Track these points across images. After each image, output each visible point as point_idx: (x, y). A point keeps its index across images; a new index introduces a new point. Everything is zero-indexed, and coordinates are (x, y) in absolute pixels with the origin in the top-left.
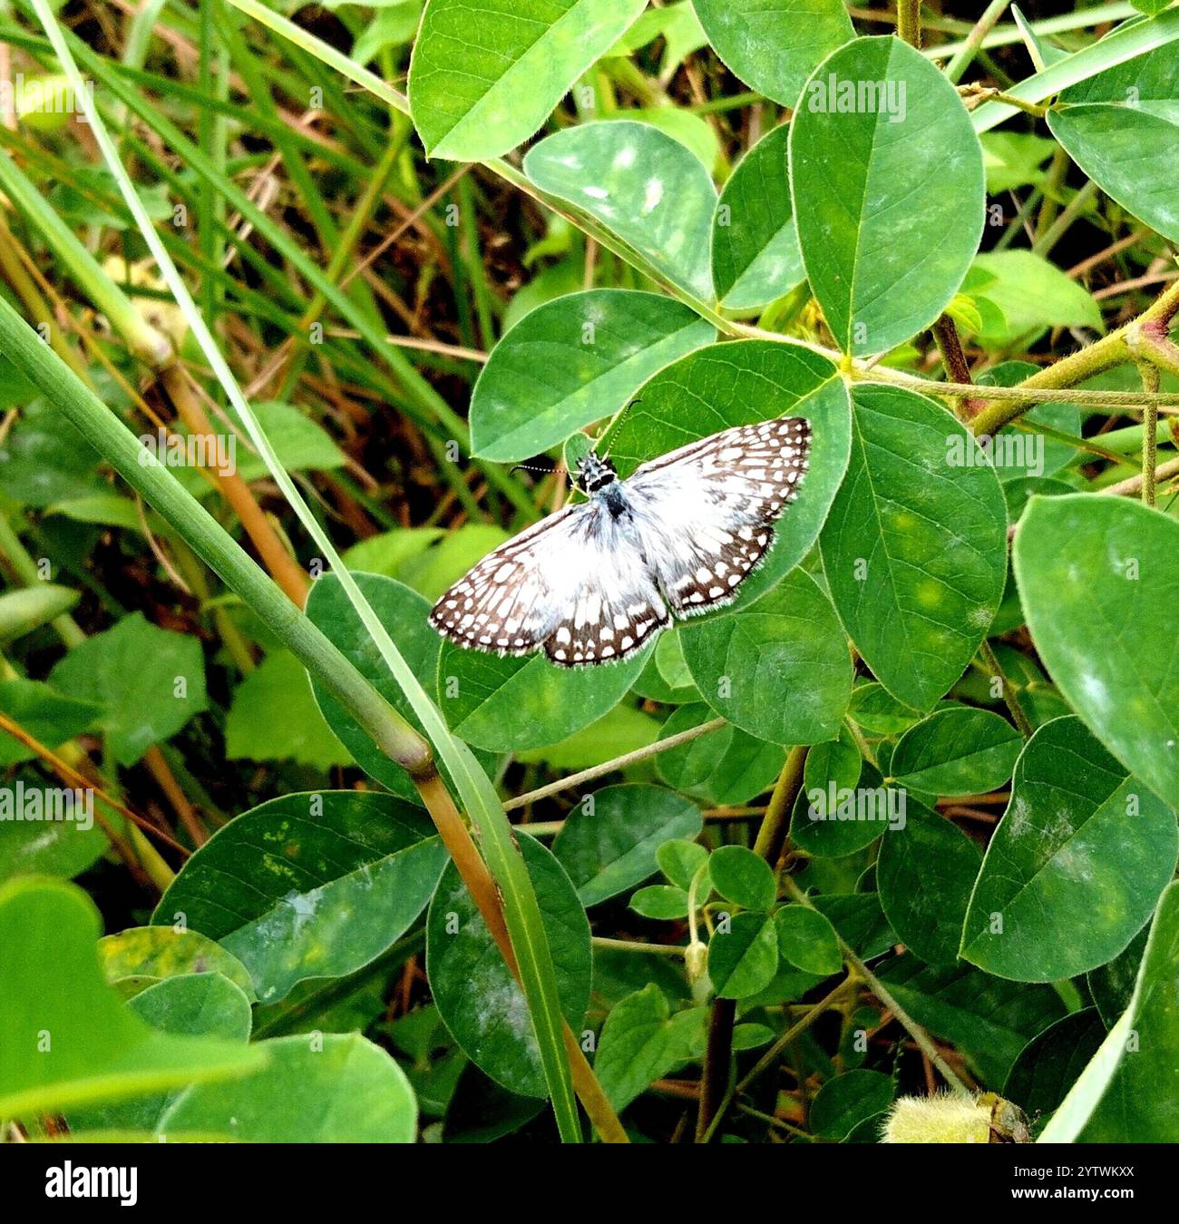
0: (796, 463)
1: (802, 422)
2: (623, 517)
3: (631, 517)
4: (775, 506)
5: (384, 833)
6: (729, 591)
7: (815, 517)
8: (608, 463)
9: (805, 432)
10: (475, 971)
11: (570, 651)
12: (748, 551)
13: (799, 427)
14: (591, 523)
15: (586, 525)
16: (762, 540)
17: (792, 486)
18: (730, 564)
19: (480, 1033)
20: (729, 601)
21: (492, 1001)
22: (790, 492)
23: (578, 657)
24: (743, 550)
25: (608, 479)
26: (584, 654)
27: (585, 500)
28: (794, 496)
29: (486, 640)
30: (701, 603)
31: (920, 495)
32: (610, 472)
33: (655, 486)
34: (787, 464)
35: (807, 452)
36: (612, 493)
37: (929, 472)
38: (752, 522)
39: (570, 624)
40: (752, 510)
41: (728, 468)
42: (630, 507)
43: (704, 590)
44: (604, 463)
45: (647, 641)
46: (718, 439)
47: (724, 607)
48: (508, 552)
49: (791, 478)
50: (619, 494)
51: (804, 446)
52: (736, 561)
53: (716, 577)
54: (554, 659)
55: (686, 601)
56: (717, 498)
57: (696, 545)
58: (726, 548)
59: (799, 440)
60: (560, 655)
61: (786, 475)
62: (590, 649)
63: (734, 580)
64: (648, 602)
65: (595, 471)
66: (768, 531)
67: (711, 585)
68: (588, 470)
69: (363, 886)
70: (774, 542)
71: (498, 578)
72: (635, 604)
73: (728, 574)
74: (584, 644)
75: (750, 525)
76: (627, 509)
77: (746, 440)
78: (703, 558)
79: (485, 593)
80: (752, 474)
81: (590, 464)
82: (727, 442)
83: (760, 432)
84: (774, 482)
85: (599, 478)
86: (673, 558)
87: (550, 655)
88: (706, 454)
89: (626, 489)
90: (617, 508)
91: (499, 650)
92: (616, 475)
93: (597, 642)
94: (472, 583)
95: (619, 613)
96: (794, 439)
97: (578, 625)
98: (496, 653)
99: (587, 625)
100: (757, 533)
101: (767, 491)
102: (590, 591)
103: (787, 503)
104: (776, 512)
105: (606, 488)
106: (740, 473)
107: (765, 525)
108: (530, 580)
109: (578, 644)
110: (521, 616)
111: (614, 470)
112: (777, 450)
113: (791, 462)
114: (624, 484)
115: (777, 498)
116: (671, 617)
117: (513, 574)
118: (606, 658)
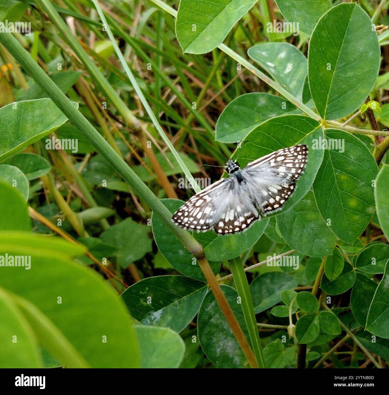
0: (303, 161)
1: (305, 146)
2: (242, 183)
3: (245, 182)
4: (296, 176)
5: (182, 289)
6: (281, 205)
7: (311, 179)
8: (237, 163)
9: (306, 150)
10: (215, 335)
11: (223, 230)
12: (287, 192)
13: (304, 148)
14: (231, 185)
15: (229, 185)
16: (292, 188)
17: (302, 169)
18: (281, 196)
19: (218, 356)
20: (281, 209)
21: (221, 345)
22: (301, 171)
23: (226, 231)
24: (285, 191)
25: (237, 169)
26: (228, 230)
27: (228, 177)
28: (303, 172)
29: (193, 227)
30: (271, 210)
31: (349, 168)
32: (237, 166)
33: (254, 171)
34: (300, 161)
35: (307, 156)
36: (238, 174)
37: (352, 160)
38: (288, 182)
39: (223, 220)
40: (288, 178)
41: (279, 164)
42: (245, 179)
43: (272, 205)
44: (235, 163)
45: (251, 225)
46: (276, 153)
47: (279, 211)
48: (201, 195)
49: (302, 166)
50: (241, 175)
51: (306, 155)
52: (283, 195)
53: (276, 201)
54: (218, 233)
55: (266, 209)
56: (276, 174)
57: (269, 191)
58: (279, 191)
59: (304, 153)
60: (220, 231)
61: (300, 165)
62: (231, 229)
63: (282, 202)
64: (252, 212)
65: (232, 166)
66: (294, 185)
67: (274, 204)
68: (229, 166)
69: (176, 308)
70: (296, 188)
71: (197, 205)
72: (247, 213)
73: (280, 200)
74: (229, 227)
75: (288, 183)
76: (244, 180)
77: (286, 154)
78: (271, 195)
79: (192, 210)
80: (288, 165)
81: (230, 164)
82: (279, 154)
83: (291, 150)
84: (296, 168)
85: (233, 169)
86: (261, 195)
87: (216, 231)
88: (272, 159)
89: (243, 173)
90: (240, 179)
91: (197, 230)
92: (240, 168)
93: (233, 226)
94: (188, 207)
95: (241, 216)
96: (302, 152)
97: (227, 221)
98: (196, 231)
99: (230, 220)
100: (290, 185)
101: (293, 171)
102: (231, 208)
103: (300, 175)
104: (297, 178)
105: (236, 172)
106: (284, 165)
107: (293, 183)
108: (209, 205)
109: (227, 227)
110: (205, 218)
111: (239, 166)
112: (296, 157)
113: (301, 160)
114: (243, 171)
115: (297, 173)
116: (260, 217)
117: (203, 203)
118: (236, 232)
